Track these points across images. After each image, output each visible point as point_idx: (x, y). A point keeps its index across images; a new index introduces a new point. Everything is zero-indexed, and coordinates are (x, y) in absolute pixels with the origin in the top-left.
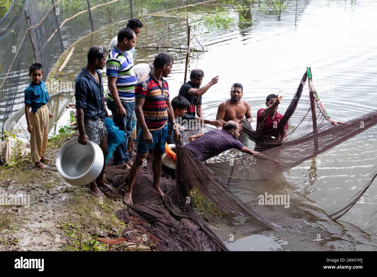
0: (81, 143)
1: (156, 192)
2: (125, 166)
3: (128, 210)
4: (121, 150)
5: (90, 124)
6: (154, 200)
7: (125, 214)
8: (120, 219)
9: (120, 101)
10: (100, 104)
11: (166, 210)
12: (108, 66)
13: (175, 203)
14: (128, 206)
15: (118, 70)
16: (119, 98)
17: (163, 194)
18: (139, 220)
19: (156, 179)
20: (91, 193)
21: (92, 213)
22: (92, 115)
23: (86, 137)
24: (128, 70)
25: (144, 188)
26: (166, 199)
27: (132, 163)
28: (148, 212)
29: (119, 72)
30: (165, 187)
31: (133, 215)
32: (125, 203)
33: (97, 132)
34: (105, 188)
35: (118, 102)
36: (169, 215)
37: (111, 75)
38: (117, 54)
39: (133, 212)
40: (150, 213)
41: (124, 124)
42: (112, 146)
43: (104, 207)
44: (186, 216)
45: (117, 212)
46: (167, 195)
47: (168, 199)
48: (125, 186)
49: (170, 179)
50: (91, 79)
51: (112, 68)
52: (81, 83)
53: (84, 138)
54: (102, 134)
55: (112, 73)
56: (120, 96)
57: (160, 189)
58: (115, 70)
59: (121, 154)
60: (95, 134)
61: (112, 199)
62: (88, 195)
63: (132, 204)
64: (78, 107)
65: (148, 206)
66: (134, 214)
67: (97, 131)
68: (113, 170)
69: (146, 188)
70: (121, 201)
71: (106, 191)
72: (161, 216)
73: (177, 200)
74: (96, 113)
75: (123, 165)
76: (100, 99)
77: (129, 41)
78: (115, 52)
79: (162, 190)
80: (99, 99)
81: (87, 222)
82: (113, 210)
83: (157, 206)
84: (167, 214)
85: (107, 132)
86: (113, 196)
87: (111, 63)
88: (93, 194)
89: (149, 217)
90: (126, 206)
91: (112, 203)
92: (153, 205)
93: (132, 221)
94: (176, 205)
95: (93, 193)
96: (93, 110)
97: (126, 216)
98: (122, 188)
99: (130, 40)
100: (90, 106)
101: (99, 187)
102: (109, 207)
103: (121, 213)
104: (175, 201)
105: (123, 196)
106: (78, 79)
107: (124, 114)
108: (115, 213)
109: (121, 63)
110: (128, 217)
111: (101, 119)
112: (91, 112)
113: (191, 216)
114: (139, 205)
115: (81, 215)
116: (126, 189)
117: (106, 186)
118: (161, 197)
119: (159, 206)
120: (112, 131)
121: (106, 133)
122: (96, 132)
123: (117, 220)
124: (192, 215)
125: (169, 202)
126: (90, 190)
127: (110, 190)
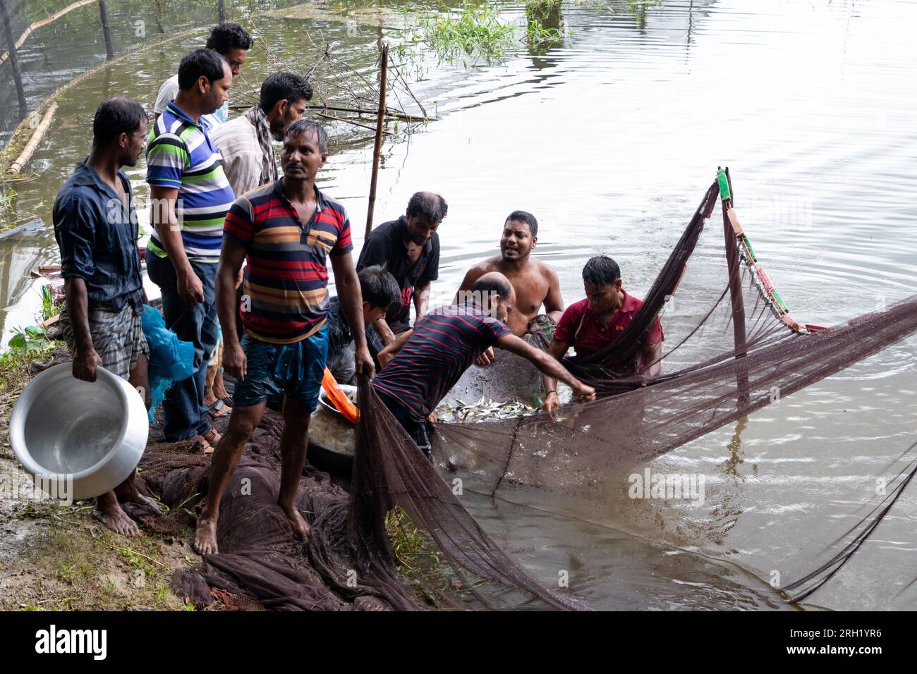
0: (81, 378)
1: (286, 520)
2: (198, 443)
3: (206, 570)
4: (186, 398)
5: (101, 323)
6: (279, 542)
7: (195, 581)
8: (180, 595)
9: (186, 260)
10: (129, 265)
11: (313, 570)
12: (151, 158)
13: (339, 552)
14: (204, 558)
15: (180, 167)
16: (183, 251)
17: (304, 526)
18: (235, 600)
19: (288, 484)
20: (100, 521)
21: (103, 577)
22: (107, 298)
23: (96, 357)
24: (210, 170)
25: (252, 508)
26: (315, 539)
27: (218, 437)
28: (263, 575)
29: (183, 174)
30: (311, 506)
31: (218, 583)
32: (196, 551)
33: (122, 344)
34: (138, 508)
35: (182, 260)
36: (322, 586)
37: (162, 182)
38: (177, 124)
39: (220, 575)
40: (265, 579)
41: (195, 325)
42: (158, 384)
43: (136, 561)
44: (369, 589)
45: (172, 576)
46: (317, 528)
47: (319, 539)
48: (197, 500)
49: (326, 482)
50: (104, 193)
51: (165, 164)
52: (80, 203)
53: (92, 362)
54: (134, 351)
55: (165, 177)
56: (187, 244)
57: (297, 513)
58: (171, 168)
59: (186, 409)
60: (115, 351)
61: (159, 538)
62: (92, 527)
63: (217, 553)
64: (70, 274)
65: (260, 559)
66: (221, 581)
67: (121, 342)
68: (164, 455)
69: (256, 509)
70: (186, 544)
71: (143, 516)
72: (299, 587)
73: (345, 541)
74: (120, 291)
75: (192, 442)
76: (131, 252)
77: (211, 84)
78: (173, 118)
79: (303, 515)
80: (127, 251)
81: (86, 603)
82: (161, 570)
83: (286, 558)
84: (317, 582)
85: (146, 345)
86: (163, 529)
87: (163, 150)
88: (105, 524)
89: (265, 592)
90: (199, 559)
91: (158, 549)
92: (276, 555)
93: (215, 602)
94: (342, 558)
95: (104, 520)
96: (108, 281)
97: (200, 589)
98: (188, 506)
99: (216, 84)
100: (103, 271)
101: (122, 501)
102: (151, 562)
103: (183, 578)
104: (340, 544)
105: (190, 530)
106: (71, 194)
107: (198, 295)
108: (168, 578)
109: (191, 149)
110: (205, 589)
111: (133, 308)
112: (105, 290)
113: (383, 589)
114: (237, 557)
115: (70, 583)
116: (198, 511)
117: (143, 502)
118: (298, 535)
119: (292, 561)
120: (162, 342)
121: (144, 350)
122: (118, 345)
123: (174, 598)
124: (386, 587)
125: (322, 549)
126: (96, 513)
127: (153, 513)
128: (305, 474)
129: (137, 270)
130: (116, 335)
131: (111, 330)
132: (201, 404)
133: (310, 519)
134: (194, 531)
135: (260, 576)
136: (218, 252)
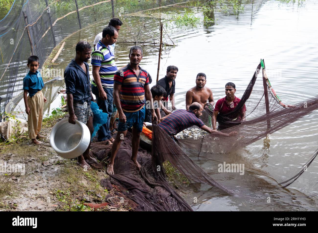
0: (71, 123)
1: (134, 164)
2: (108, 142)
3: (110, 179)
4: (104, 128)
5: (78, 107)
6: (132, 171)
7: (107, 183)
8: (103, 187)
9: (102, 87)
10: (86, 90)
11: (142, 179)
12: (93, 57)
13: (150, 174)
14: (110, 176)
15: (101, 60)
16: (101, 84)
17: (139, 166)
18: (119, 188)
19: (134, 154)
20: (79, 165)
21: (80, 182)
22: (79, 100)
23: (75, 117)
24: (110, 61)
25: (124, 161)
26: (143, 170)
27: (114, 140)
28: (127, 180)
30: (141, 160)
31: (114, 183)
32: (107, 174)
33: (84, 113)
34: (90, 161)
36: (145, 184)
37: (95, 64)
38: (101, 47)
39: (115, 181)
40: (128, 182)
41: (105, 106)
42: (97, 125)
43: (90, 177)
44: (159, 184)
45: (101, 181)
46: (143, 166)
47: (144, 170)
48: (108, 159)
49: (146, 153)
50: (79, 69)
51: (96, 59)
52: (71, 72)
53: (74, 118)
54: (88, 115)
57: (137, 162)
58: (98, 60)
59: (104, 131)
60: (82, 115)
61: (96, 170)
62: (77, 167)
63: (114, 174)
64: (68, 92)
65: (126, 176)
66: (115, 182)
68: (98, 145)
69: (125, 161)
70: (104, 172)
71: (92, 163)
72: (138, 184)
73: (151, 170)
74: (84, 98)
75: (106, 141)
76: (87, 86)
77: (110, 37)
79: (139, 163)
80: (86, 86)
81: (75, 189)
82: (97, 179)
83: (134, 175)
84: (143, 182)
86: (98, 167)
88: (81, 166)
89: (128, 185)
90: (109, 176)
91: (96, 173)
92: (131, 175)
93: (113, 189)
94: (151, 175)
95: (80, 165)
96: (81, 95)
97: (109, 185)
98: (105, 160)
99: (112, 37)
100: (78, 92)
101: (85, 159)
102: (94, 177)
103: (104, 182)
104: (150, 171)
105: (106, 167)
107: (105, 97)
108: (99, 182)
110: (110, 185)
111: (88, 102)
112: (79, 97)
113: (163, 184)
114: (120, 175)
115: (70, 184)
116: (108, 162)
117: (92, 160)
118: (138, 169)
119: (136, 176)
120: (97, 113)
121: (91, 115)
122: (83, 113)
123: (101, 187)
124: (164, 183)
125: (145, 173)
126: (78, 163)
127: (95, 162)
128: (139, 150)
129: (89, 91)
130: (82, 111)
131: (81, 109)
132: (108, 130)
133: (141, 164)
134: (107, 168)
135: (126, 181)
136: (113, 85)
